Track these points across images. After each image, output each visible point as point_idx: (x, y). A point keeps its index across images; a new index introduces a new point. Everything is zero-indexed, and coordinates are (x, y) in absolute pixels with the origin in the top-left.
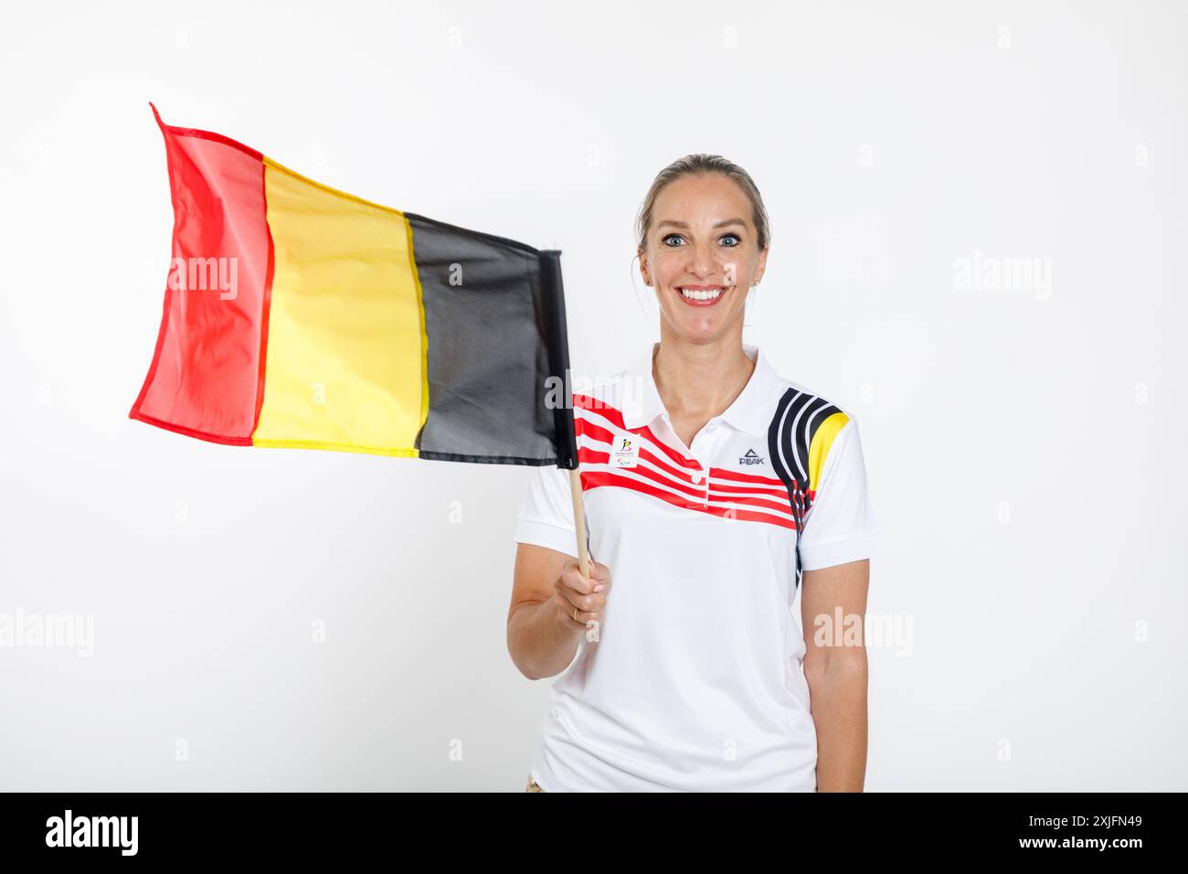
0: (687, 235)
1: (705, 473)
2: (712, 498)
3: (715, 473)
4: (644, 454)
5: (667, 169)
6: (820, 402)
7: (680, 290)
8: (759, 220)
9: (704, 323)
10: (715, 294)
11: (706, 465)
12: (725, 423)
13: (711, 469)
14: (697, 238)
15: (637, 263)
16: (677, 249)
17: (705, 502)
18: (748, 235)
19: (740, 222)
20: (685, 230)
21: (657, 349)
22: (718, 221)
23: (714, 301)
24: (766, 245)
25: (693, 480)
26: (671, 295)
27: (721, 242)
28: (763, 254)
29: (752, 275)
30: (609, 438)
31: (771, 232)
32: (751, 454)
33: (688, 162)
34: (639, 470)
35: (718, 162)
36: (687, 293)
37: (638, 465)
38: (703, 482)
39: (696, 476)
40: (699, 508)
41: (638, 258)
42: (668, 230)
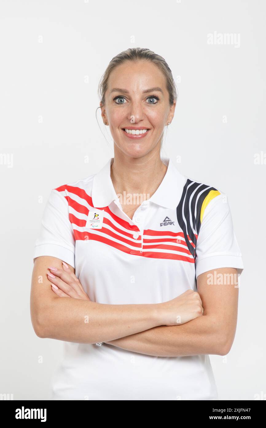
0: (127, 97)
1: (141, 233)
2: (145, 247)
3: (146, 232)
4: (106, 221)
5: (117, 57)
6: (204, 187)
7: (124, 130)
8: (170, 87)
9: (138, 147)
10: (144, 131)
11: (142, 229)
12: (152, 204)
13: (144, 230)
14: (133, 99)
15: (100, 111)
16: (122, 105)
17: (141, 250)
18: (164, 96)
19: (158, 89)
20: (126, 94)
21: (112, 162)
22: (146, 88)
23: (144, 135)
24: (174, 101)
25: (134, 237)
26: (119, 132)
27: (147, 101)
28: (173, 107)
29: (167, 119)
30: (86, 212)
31: (177, 93)
32: (167, 219)
33: (128, 53)
34: (103, 230)
35: (146, 54)
36: (127, 131)
37: (103, 228)
38: (139, 238)
39: (135, 234)
40: (137, 253)
41: (100, 108)
42: (116, 94)
